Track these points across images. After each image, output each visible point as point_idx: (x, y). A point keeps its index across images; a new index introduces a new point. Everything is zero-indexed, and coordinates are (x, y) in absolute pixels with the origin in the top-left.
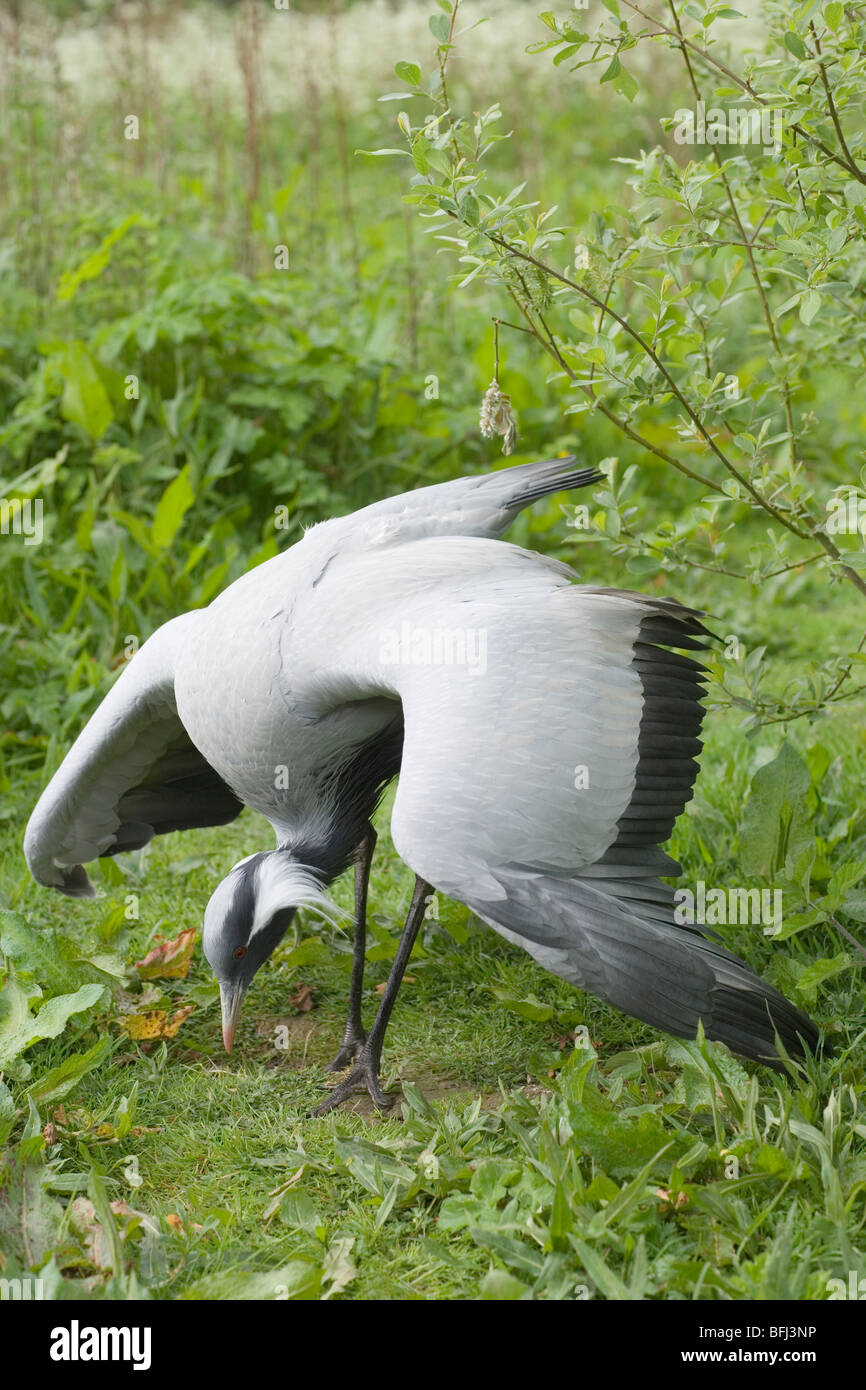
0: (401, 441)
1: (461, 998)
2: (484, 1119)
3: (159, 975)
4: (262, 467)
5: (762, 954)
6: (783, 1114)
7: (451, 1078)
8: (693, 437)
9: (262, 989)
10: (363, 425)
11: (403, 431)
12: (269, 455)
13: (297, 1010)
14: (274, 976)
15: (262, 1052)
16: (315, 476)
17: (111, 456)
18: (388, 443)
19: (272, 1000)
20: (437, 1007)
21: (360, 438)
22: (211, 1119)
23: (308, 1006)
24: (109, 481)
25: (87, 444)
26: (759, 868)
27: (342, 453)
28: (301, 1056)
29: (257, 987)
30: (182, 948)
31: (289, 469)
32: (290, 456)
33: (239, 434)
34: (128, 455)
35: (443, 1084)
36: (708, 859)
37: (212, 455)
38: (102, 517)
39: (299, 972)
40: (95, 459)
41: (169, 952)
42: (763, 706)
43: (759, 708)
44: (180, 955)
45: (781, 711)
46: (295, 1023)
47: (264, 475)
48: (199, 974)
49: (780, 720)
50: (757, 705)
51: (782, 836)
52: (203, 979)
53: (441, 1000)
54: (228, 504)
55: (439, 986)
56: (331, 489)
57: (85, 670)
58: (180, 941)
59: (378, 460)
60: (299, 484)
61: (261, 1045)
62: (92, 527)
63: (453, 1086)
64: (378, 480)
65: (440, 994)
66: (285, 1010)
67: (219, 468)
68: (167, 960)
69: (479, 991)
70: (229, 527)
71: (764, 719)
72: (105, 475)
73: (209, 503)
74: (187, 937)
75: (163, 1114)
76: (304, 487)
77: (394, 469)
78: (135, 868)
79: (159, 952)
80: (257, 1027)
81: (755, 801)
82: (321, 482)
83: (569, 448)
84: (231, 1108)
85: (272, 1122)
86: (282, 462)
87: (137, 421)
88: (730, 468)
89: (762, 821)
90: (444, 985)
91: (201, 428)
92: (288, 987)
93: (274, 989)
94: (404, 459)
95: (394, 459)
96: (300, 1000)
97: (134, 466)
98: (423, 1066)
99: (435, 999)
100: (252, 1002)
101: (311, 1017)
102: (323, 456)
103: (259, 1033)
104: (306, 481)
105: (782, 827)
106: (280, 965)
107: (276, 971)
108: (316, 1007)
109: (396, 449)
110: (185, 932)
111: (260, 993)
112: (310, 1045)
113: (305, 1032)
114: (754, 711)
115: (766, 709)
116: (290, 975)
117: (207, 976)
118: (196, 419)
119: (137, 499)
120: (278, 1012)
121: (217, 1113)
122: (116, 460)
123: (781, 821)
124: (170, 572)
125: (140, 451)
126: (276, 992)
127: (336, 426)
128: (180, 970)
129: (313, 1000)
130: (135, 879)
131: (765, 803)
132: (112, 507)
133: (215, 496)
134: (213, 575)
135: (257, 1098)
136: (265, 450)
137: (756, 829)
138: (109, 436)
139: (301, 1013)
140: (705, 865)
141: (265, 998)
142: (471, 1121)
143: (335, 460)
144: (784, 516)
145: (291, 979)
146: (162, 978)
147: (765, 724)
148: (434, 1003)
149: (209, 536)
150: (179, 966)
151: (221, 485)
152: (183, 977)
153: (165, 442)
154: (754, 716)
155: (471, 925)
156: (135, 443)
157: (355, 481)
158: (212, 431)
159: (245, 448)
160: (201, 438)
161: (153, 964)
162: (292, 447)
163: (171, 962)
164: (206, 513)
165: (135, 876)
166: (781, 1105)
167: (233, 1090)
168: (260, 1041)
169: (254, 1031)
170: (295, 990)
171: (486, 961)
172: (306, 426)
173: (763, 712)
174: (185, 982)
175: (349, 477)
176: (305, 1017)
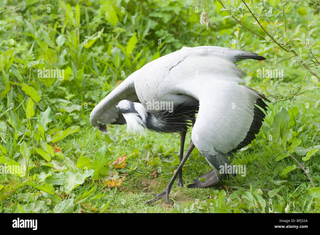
0: (195, 26)
1: (195, 175)
2: (195, 209)
3: (117, 167)
4: (157, 33)
5: (275, 164)
6: (273, 210)
7: (190, 197)
8: (256, 24)
9: (144, 171)
10: (185, 21)
11: (195, 23)
12: (159, 30)
13: (153, 177)
14: (147, 168)
15: (143, 188)
16: (171, 35)
17: (118, 30)
18: (191, 26)
19: (146, 174)
20: (189, 177)
21: (183, 25)
22: (125, 207)
23: (155, 176)
24: (117, 37)
25: (112, 27)
26: (275, 140)
27: (179, 29)
28: (153, 189)
29: (143, 171)
30: (123, 160)
31: (164, 33)
32: (165, 30)
33: (151, 24)
34: (122, 30)
35: (187, 198)
36: (265, 137)
37: (144, 29)
38: (114, 46)
39: (154, 167)
40: (114, 31)
41: (120, 161)
42: (278, 97)
43: (276, 97)
44: (123, 162)
45: (282, 98)
46: (152, 180)
47: (158, 35)
48: (128, 167)
49: (282, 101)
50: (276, 96)
51: (281, 132)
52: (129, 168)
53: (190, 175)
54: (149, 42)
55: (190, 171)
56: (176, 38)
57: (106, 86)
58: (122, 159)
59: (188, 31)
60: (167, 37)
61: (143, 186)
62: (112, 49)
63: (190, 199)
64: (188, 36)
65: (190, 173)
66: (150, 177)
67: (146, 33)
68: (119, 163)
69: (200, 173)
70: (148, 48)
71: (277, 100)
72: (116, 35)
73: (144, 42)
74: (124, 157)
75: (112, 206)
76: (168, 38)
77: (192, 33)
78: (115, 138)
79: (117, 161)
80: (142, 181)
81: (275, 122)
82: (173, 36)
83: (239, 27)
84: (130, 204)
85: (140, 208)
86: (162, 31)
87: (125, 21)
88: (267, 33)
89: (276, 128)
90: (191, 171)
91: (142, 23)
92: (151, 171)
93: (147, 171)
94: (195, 30)
95: (192, 31)
96: (153, 174)
97: (124, 33)
98: (183, 193)
99: (188, 175)
100: (141, 175)
101: (156, 179)
102: (174, 30)
103: (142, 183)
104: (169, 36)
105: (281, 130)
106: (149, 165)
107: (148, 166)
108: (157, 176)
109: (193, 28)
110: (124, 156)
111: (143, 172)
112: (155, 187)
113: (154, 183)
114: (275, 98)
115: (278, 98)
116: (151, 168)
117: (130, 168)
118: (140, 20)
119: (124, 41)
120: (148, 177)
121: (126, 206)
122: (119, 31)
123: (281, 128)
124: (132, 60)
125: (126, 29)
126: (147, 172)
127: (178, 22)
128: (123, 166)
129: (157, 174)
130: (115, 141)
131: (277, 123)
132: (117, 44)
133: (145, 40)
134: (142, 61)
135: (138, 202)
136: (158, 28)
137: (275, 130)
138: (118, 25)
139: (154, 178)
140: (264, 139)
141: (144, 174)
142: (191, 210)
143: (177, 30)
144: (282, 45)
145: (151, 169)
146: (118, 168)
147: (278, 102)
148: (188, 176)
149: (142, 51)
150: (122, 165)
151: (147, 37)
152: (124, 168)
153: (132, 26)
154: (275, 99)
155: (199, 155)
156: (124, 27)
157: (182, 36)
158: (144, 23)
159: (153, 28)
160: (142, 25)
161: (115, 164)
162: (165, 28)
163: (120, 164)
164: (142, 44)
165: (115, 140)
166: (273, 208)
167: (131, 199)
168: (143, 185)
169: (141, 183)
170: (152, 172)
171: (202, 164)
172: (169, 22)
173: (277, 99)
174: (124, 169)
175: (180, 35)
176: (154, 179)
